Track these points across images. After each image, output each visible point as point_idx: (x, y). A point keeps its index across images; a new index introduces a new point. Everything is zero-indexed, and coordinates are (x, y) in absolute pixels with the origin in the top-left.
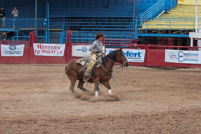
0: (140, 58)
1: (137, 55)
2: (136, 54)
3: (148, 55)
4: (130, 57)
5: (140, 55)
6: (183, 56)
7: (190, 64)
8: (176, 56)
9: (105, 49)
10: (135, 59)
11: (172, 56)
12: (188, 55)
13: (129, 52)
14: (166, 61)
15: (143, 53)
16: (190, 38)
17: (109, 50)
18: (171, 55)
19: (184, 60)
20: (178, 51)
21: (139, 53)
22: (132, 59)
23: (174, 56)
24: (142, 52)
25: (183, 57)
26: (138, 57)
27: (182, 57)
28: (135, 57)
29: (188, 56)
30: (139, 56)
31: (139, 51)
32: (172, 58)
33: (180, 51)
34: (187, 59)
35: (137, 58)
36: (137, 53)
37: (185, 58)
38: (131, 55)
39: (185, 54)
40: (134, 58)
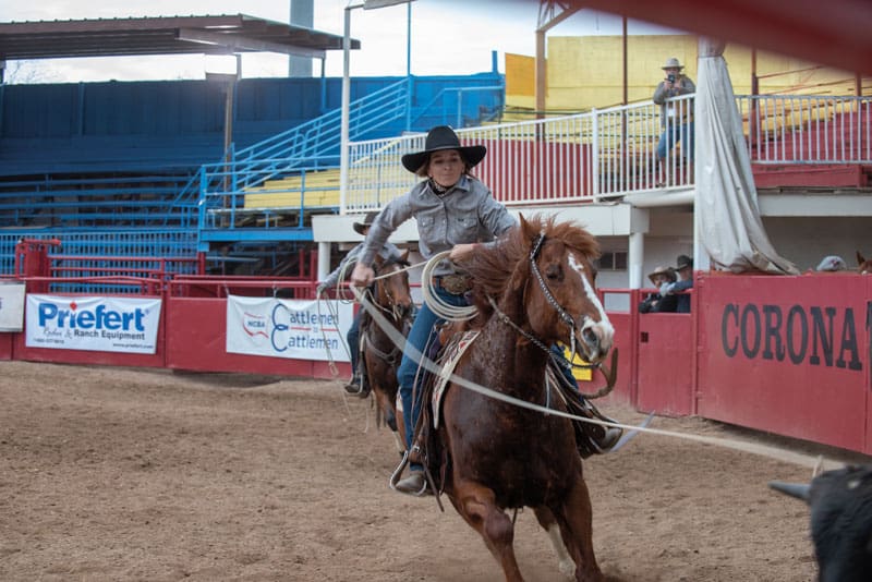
0: (141, 333)
1: (132, 323)
2: (127, 318)
3: (171, 324)
4: (108, 331)
5: (144, 322)
6: (291, 325)
7: (313, 362)
8: (263, 325)
9: (25, 298)
10: (125, 341)
11: (250, 323)
12: (306, 320)
13: (105, 311)
14: (230, 349)
15: (151, 314)
16: (317, 244)
17: (38, 303)
18: (247, 319)
19: (294, 341)
20: (272, 301)
21: (139, 314)
22: (116, 340)
23: (259, 325)
24: (147, 311)
25: (286, 328)
26: (137, 332)
27: (285, 331)
28: (126, 332)
29: (306, 326)
30: (139, 327)
31: (138, 307)
32: (251, 334)
33: (276, 304)
34: (304, 339)
35: (133, 337)
36: (132, 314)
37: (295, 333)
38: (112, 323)
39: (295, 317)
40: (121, 336)
